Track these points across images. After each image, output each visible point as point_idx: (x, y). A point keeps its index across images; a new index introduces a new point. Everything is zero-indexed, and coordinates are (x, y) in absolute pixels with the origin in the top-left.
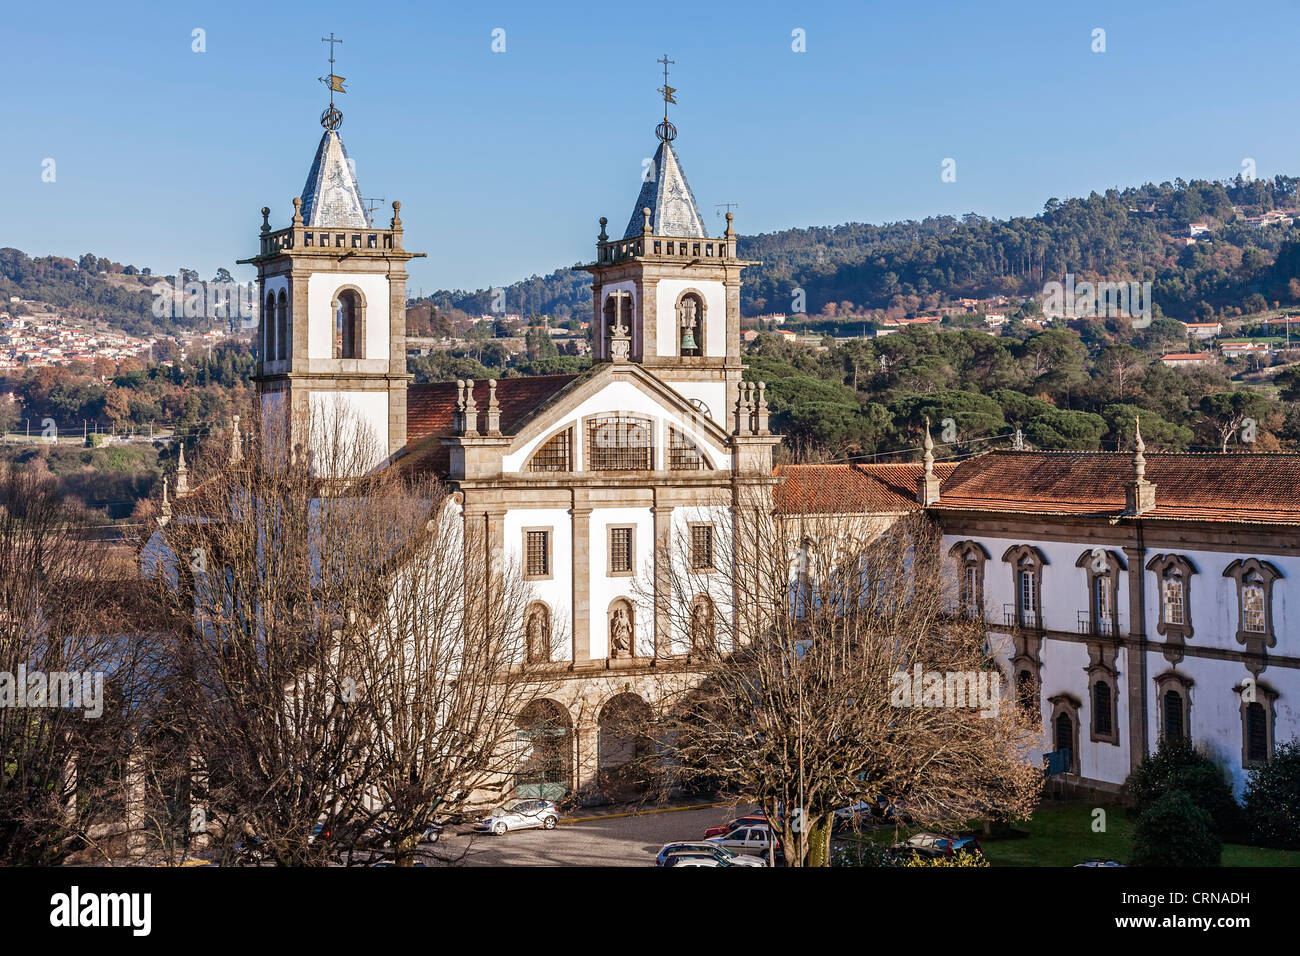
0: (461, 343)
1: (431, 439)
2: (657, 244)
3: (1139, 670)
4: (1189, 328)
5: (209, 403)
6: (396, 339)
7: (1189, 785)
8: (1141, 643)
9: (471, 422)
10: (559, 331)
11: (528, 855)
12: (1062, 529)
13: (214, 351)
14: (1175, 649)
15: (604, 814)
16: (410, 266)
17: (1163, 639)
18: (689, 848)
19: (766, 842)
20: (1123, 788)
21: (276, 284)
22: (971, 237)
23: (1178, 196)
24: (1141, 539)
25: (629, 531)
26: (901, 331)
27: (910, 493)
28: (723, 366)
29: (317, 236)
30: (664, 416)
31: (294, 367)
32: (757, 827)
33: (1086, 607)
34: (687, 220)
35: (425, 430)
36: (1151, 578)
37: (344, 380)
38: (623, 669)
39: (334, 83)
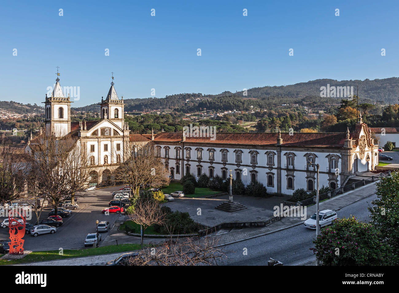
0: (76, 116)
1: (75, 131)
2: (111, 101)
3: (183, 164)
4: (186, 114)
5: (33, 125)
6: (69, 115)
7: (190, 180)
8: (184, 160)
9: (82, 128)
10: (92, 114)
11: (92, 194)
12: (172, 144)
13: (34, 117)
14: (188, 160)
15: (103, 187)
16: (71, 104)
17: (186, 159)
18: (117, 192)
19: (129, 190)
20: (180, 180)
21: (48, 106)
22: (155, 101)
23: (185, 96)
24: (184, 145)
25: (107, 145)
26: (145, 114)
27: (149, 138)
28: (121, 120)
29: (55, 99)
30: (113, 127)
31: (52, 120)
32: (128, 188)
33: (176, 155)
34: (116, 98)
35: (74, 129)
36: (185, 150)
37: (60, 122)
38: (106, 166)
39: (58, 74)
